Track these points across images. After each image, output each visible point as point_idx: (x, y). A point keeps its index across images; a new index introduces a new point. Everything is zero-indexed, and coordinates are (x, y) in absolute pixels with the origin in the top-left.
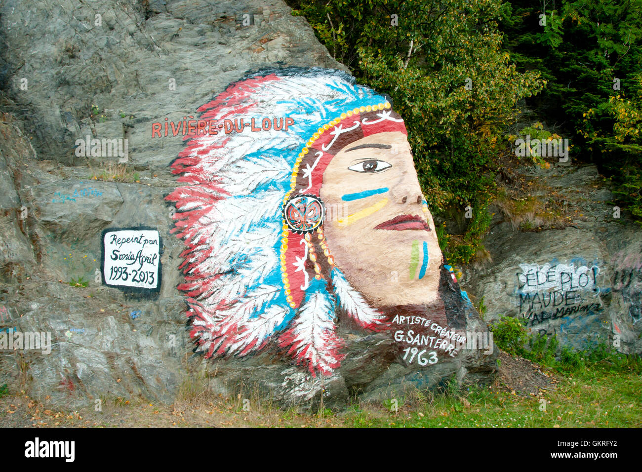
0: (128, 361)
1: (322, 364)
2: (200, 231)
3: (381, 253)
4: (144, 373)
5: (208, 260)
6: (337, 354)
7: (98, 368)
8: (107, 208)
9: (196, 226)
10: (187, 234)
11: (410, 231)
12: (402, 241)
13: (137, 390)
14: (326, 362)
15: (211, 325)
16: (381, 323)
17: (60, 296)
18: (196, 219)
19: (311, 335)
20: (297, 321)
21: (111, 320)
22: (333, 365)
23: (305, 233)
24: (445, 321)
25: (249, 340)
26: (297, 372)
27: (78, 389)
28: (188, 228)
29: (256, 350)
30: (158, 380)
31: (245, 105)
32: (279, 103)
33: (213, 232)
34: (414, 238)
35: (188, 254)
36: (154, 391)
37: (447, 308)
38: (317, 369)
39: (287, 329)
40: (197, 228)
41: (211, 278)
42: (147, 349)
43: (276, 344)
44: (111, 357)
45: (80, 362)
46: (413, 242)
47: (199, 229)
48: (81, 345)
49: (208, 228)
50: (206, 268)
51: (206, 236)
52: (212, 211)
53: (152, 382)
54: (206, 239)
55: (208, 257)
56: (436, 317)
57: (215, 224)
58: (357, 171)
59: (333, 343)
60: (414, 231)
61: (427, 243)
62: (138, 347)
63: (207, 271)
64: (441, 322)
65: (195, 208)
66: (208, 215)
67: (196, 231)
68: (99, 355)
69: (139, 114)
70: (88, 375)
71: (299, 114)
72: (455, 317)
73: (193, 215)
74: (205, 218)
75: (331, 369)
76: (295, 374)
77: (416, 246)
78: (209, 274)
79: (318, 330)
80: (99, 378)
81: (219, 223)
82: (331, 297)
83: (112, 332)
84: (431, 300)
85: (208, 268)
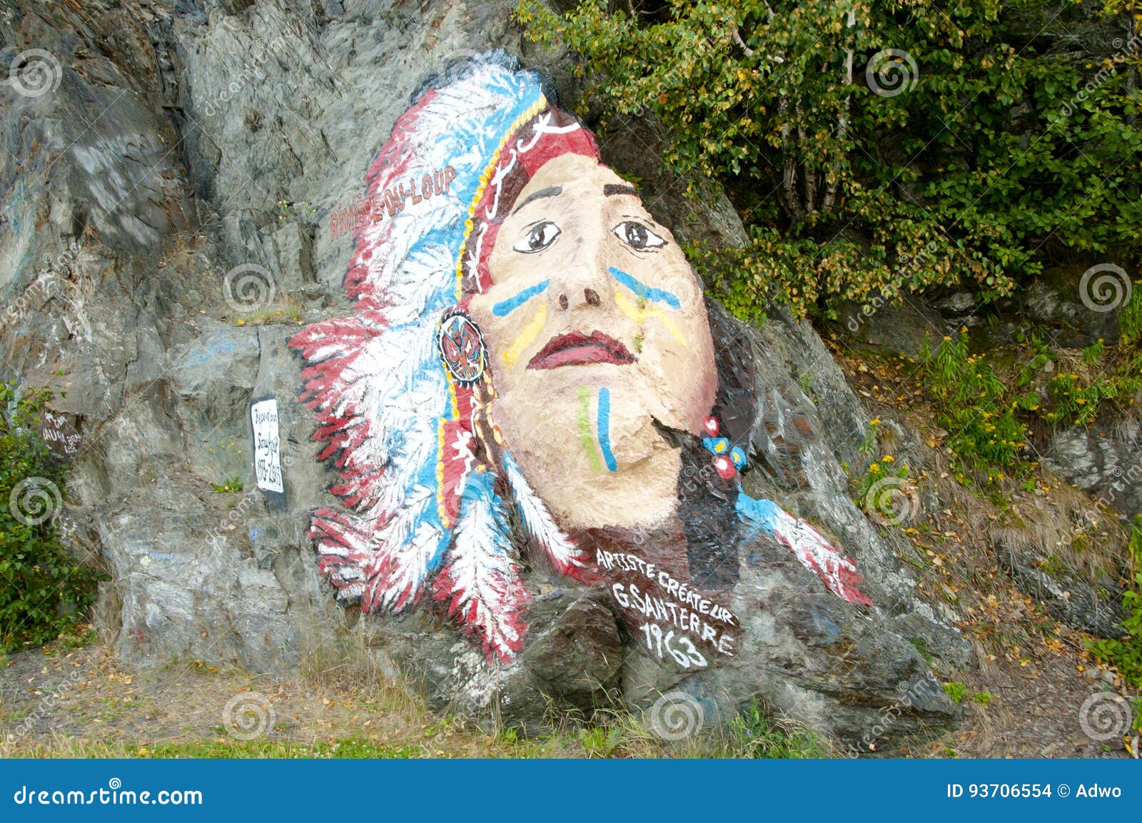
0: (221, 606)
1: (499, 641)
2: (343, 394)
3: (539, 420)
4: (245, 627)
5: (366, 443)
6: (518, 622)
7: (177, 613)
8: (244, 369)
9: (338, 386)
10: (323, 401)
11: (570, 367)
12: (561, 392)
13: (231, 653)
14: (504, 637)
15: (361, 556)
16: (584, 566)
17: (172, 505)
18: (335, 373)
19: (474, 581)
20: (454, 553)
21: (218, 544)
22: (513, 643)
23: (471, 383)
24: (685, 567)
25: (402, 585)
26: (469, 651)
27: (149, 641)
28: (325, 391)
29: (412, 604)
30: (267, 640)
31: (404, 157)
32: (437, 141)
33: (362, 394)
34: (579, 383)
35: (333, 434)
36: (259, 658)
37: (692, 538)
38: (493, 648)
39: (441, 568)
40: (339, 389)
41: (374, 474)
42: (254, 590)
43: (431, 594)
44: (199, 596)
45: (152, 601)
46: (579, 392)
47: (343, 390)
48: (158, 578)
49: (354, 388)
50: (364, 457)
51: (354, 402)
52: (360, 357)
53: (255, 643)
54: (353, 407)
55: (366, 438)
56: (664, 559)
57: (363, 380)
58: (523, 252)
59: (513, 600)
60: (579, 368)
61: (611, 391)
62: (238, 586)
63: (367, 462)
64: (676, 571)
65: (333, 356)
66: (351, 366)
67: (339, 395)
68: (184, 594)
69: (325, 203)
70: (160, 623)
71: (460, 154)
72: (711, 560)
73: (330, 369)
74: (349, 371)
75: (510, 652)
76: (466, 654)
77: (587, 399)
78: (370, 467)
79: (483, 573)
80: (174, 629)
81: (369, 378)
82: (497, 509)
83: (213, 559)
84: (657, 518)
85: (368, 457)
